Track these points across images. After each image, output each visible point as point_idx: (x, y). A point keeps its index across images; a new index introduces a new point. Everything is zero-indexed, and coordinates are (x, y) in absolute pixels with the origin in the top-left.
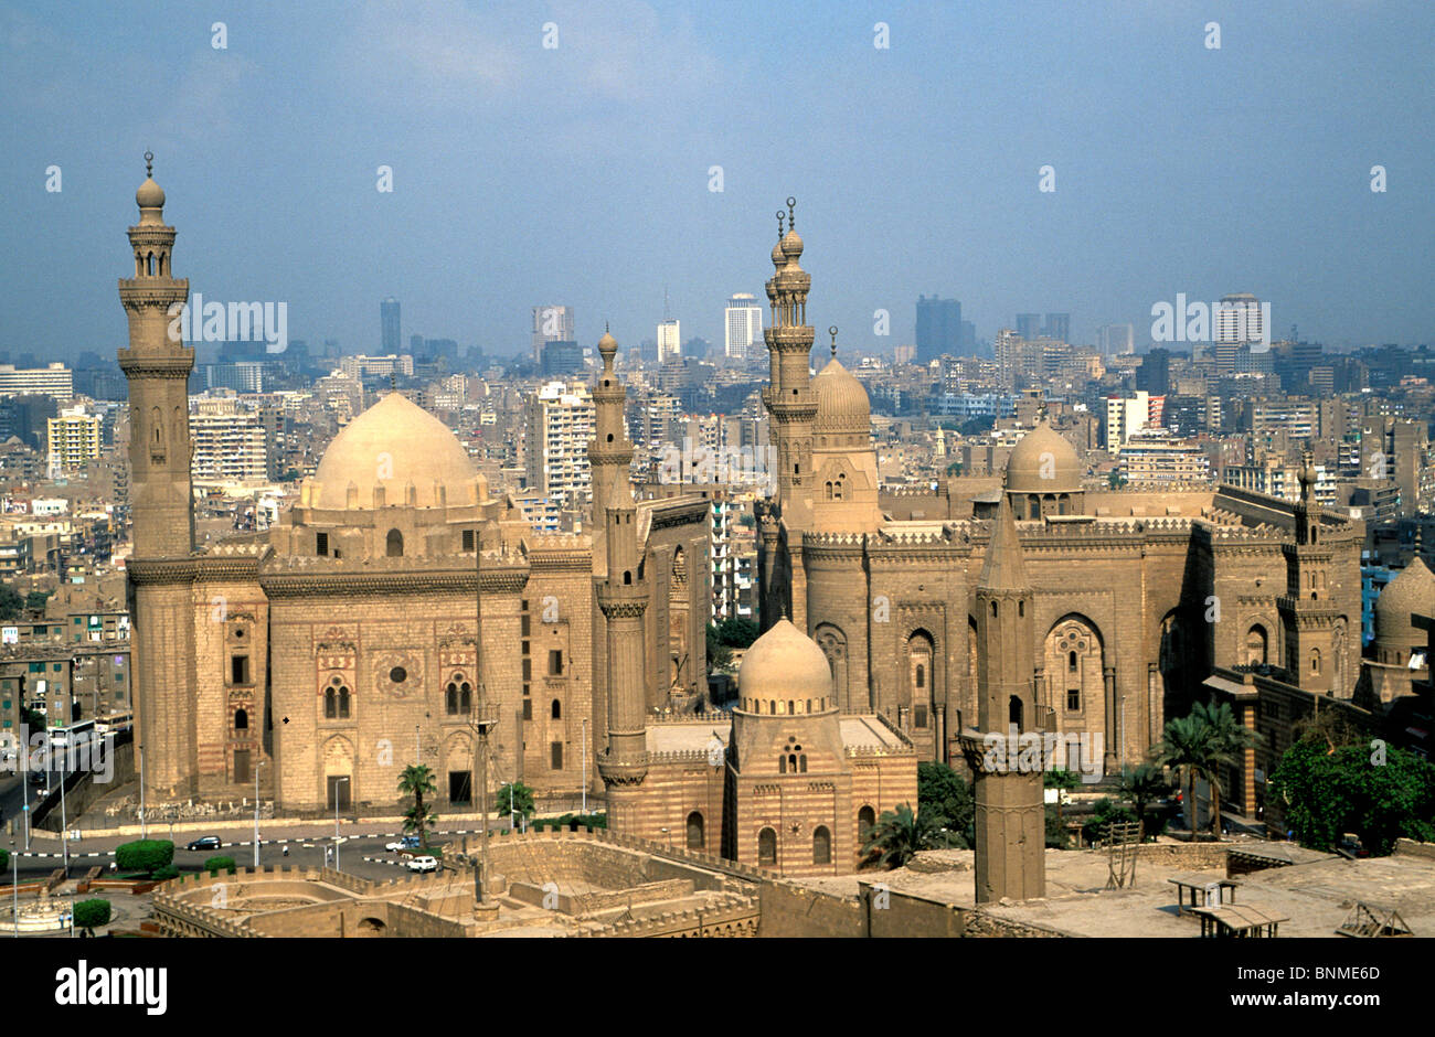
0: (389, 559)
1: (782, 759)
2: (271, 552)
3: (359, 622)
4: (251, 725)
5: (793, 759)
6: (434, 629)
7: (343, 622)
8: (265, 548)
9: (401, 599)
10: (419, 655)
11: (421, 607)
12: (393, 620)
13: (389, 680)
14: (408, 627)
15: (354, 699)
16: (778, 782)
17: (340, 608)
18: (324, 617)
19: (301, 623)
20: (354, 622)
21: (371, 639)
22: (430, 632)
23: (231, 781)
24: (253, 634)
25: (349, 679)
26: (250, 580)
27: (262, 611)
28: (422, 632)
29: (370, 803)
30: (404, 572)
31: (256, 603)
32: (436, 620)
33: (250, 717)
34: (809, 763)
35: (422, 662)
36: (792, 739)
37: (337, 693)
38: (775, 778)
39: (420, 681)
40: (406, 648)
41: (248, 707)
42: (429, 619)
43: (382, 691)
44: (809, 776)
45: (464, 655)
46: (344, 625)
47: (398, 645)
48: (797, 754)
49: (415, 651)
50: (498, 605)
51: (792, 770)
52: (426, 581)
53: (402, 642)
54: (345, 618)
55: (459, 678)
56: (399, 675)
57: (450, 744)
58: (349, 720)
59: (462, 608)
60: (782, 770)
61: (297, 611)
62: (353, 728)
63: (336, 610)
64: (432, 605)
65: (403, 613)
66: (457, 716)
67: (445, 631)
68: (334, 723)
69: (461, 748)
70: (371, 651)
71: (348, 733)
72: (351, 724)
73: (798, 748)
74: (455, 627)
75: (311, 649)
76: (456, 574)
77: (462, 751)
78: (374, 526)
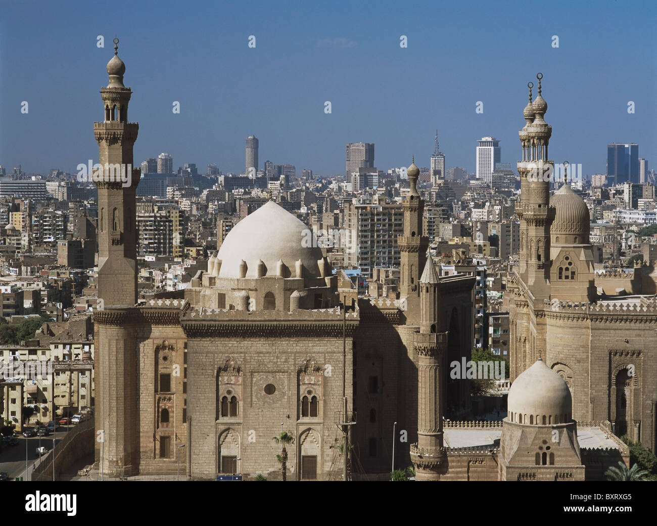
0: (266, 311)
1: (537, 455)
2: (188, 305)
3: (245, 353)
4: (171, 419)
5: (545, 455)
6: (294, 359)
7: (233, 353)
8: (183, 302)
9: (273, 339)
10: (284, 377)
11: (286, 344)
12: (268, 353)
13: (263, 393)
14: (277, 357)
15: (241, 404)
16: (534, 471)
17: (233, 344)
18: (223, 349)
19: (207, 352)
20: (241, 353)
21: (253, 365)
22: (291, 361)
23: (157, 457)
24: (174, 359)
26: (174, 323)
27: (181, 344)
28: (286, 361)
29: (249, 475)
30: (275, 321)
31: (177, 339)
32: (297, 352)
33: (171, 414)
34: (556, 459)
35: (286, 381)
36: (545, 442)
37: (229, 400)
38: (532, 468)
39: (284, 394)
40: (275, 372)
41: (169, 407)
42: (291, 353)
43: (259, 399)
44: (556, 468)
45: (314, 377)
46: (235, 355)
47: (270, 369)
48: (548, 452)
49: (281, 374)
50: (337, 344)
51: (544, 463)
52: (290, 327)
53: (273, 367)
54: (236, 351)
55: (310, 392)
56: (270, 389)
57: (303, 437)
58: (237, 418)
59: (313, 346)
60: (537, 463)
61: (205, 345)
62: (239, 424)
63: (230, 345)
64: (293, 343)
65: (274, 348)
66: (308, 418)
67: (301, 361)
68: (227, 420)
69: (311, 439)
70: (252, 373)
71: (236, 427)
72: (238, 421)
73: (548, 448)
74: (308, 359)
75: (213, 370)
76: (310, 323)
77: (312, 442)
78: (256, 290)
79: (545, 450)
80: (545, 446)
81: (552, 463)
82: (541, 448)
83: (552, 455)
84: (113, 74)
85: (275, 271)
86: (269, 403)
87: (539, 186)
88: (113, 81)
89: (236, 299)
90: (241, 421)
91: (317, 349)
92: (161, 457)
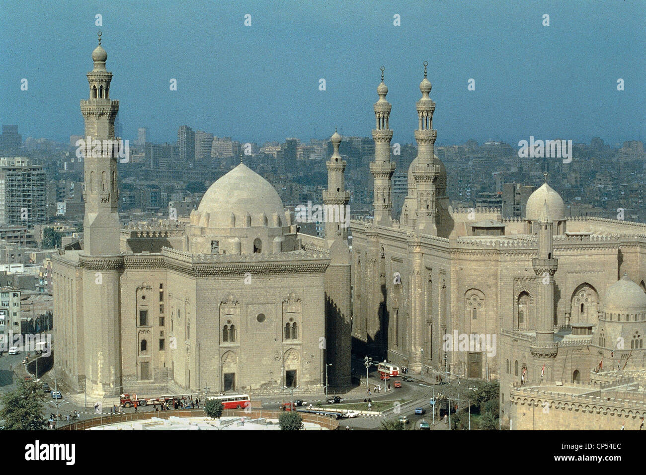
0: (254, 255)
3: (242, 289)
4: (149, 348)
6: (280, 293)
7: (232, 289)
9: (263, 276)
10: (272, 307)
11: (273, 281)
12: (259, 288)
13: (256, 321)
14: (267, 292)
15: (238, 331)
17: (232, 281)
18: (224, 286)
19: (212, 289)
20: (239, 289)
21: (248, 298)
22: (278, 295)
25: (236, 320)
28: (274, 294)
32: (282, 287)
33: (149, 344)
35: (274, 311)
37: (229, 328)
39: (272, 321)
40: (265, 304)
42: (277, 287)
43: (252, 327)
45: (295, 308)
46: (234, 291)
47: (262, 301)
49: (270, 305)
50: (312, 280)
53: (264, 300)
54: (234, 287)
55: (291, 320)
57: (286, 355)
58: (236, 343)
59: (294, 281)
61: (210, 283)
62: (238, 347)
63: (230, 283)
64: (279, 280)
65: (264, 284)
66: (290, 340)
67: (286, 294)
68: (228, 344)
69: (292, 357)
70: (247, 304)
71: (235, 350)
72: (237, 345)
74: (290, 292)
75: (216, 304)
77: (293, 359)
78: (247, 237)
84: (99, 61)
85: (258, 221)
86: (260, 330)
87: (428, 149)
88: (99, 66)
89: (230, 245)
90: (239, 345)
91: (297, 284)
92: (142, 379)
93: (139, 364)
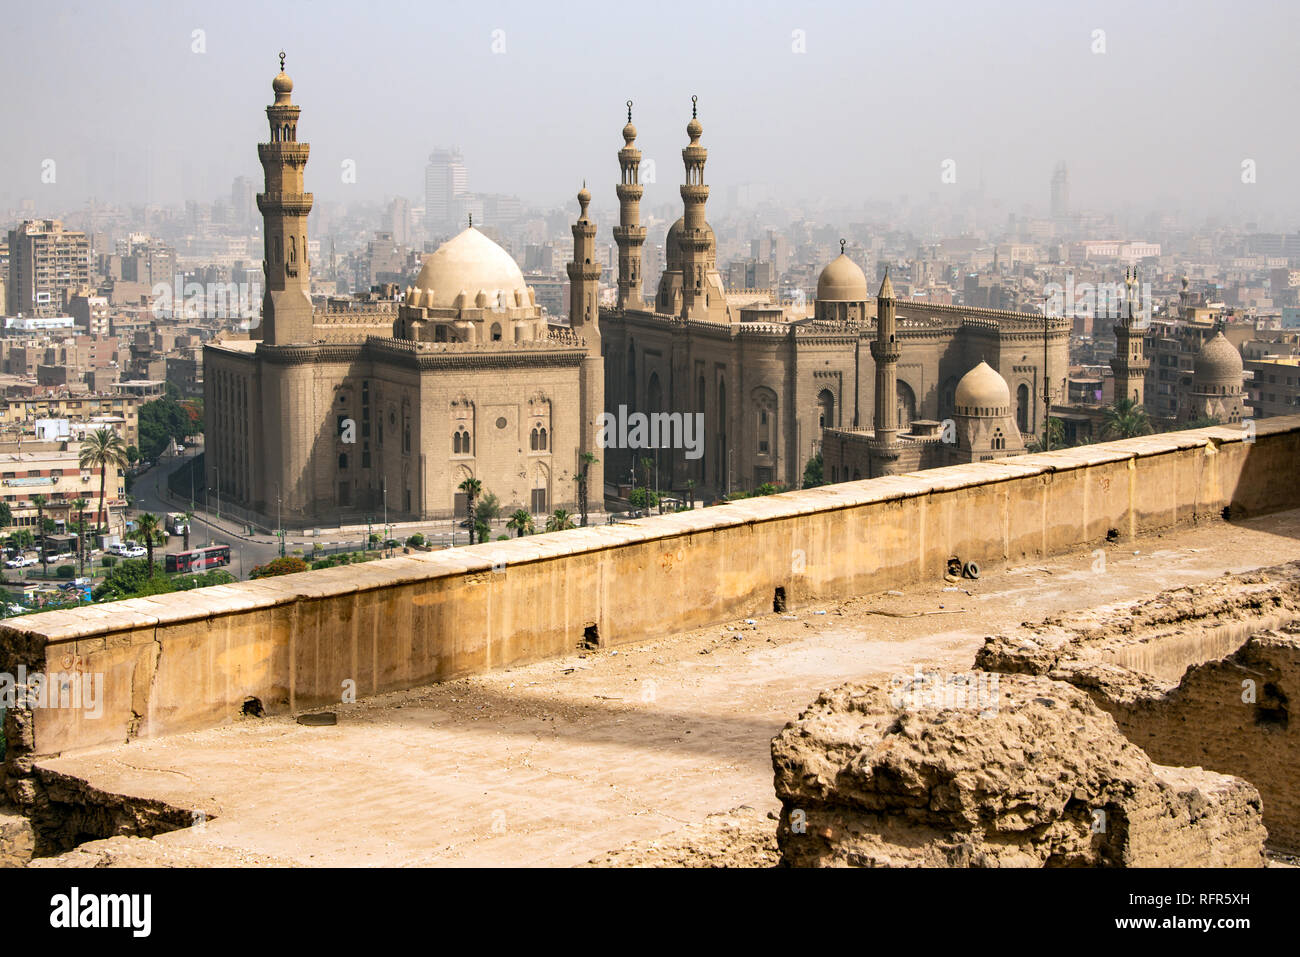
0: (494, 344)
1: (993, 441)
3: (477, 386)
4: (349, 464)
6: (525, 392)
7: (466, 387)
10: (515, 409)
11: (517, 377)
12: (499, 386)
13: (495, 427)
14: (509, 390)
15: (472, 440)
17: (465, 377)
18: (454, 384)
19: (440, 388)
20: (474, 387)
21: (484, 399)
22: (522, 394)
23: (336, 504)
24: (352, 399)
25: (469, 427)
27: (360, 384)
28: (517, 393)
31: (356, 377)
32: (526, 385)
33: (349, 459)
34: (1007, 444)
35: (516, 415)
36: (998, 430)
37: (462, 436)
39: (515, 427)
40: (506, 405)
42: (522, 385)
43: (490, 434)
45: (543, 410)
46: (468, 390)
47: (502, 403)
48: (1000, 438)
49: (512, 406)
50: (564, 375)
51: (998, 448)
52: (523, 358)
53: (504, 400)
54: (468, 384)
55: (539, 425)
56: (502, 423)
57: (533, 471)
58: (469, 455)
59: (543, 377)
60: (993, 447)
61: (438, 380)
62: (471, 460)
63: (463, 379)
64: (524, 375)
65: (506, 380)
66: (538, 451)
67: (532, 393)
68: (459, 456)
69: (540, 473)
70: (484, 406)
71: (468, 464)
72: (470, 458)
73: (1001, 435)
75: (446, 405)
76: (541, 353)
77: (540, 475)
78: (483, 321)
79: (998, 437)
80: (998, 433)
81: (1003, 447)
82: (995, 435)
83: (1003, 440)
86: (501, 438)
90: (473, 458)
91: (545, 380)
92: (340, 505)
93: (337, 485)
